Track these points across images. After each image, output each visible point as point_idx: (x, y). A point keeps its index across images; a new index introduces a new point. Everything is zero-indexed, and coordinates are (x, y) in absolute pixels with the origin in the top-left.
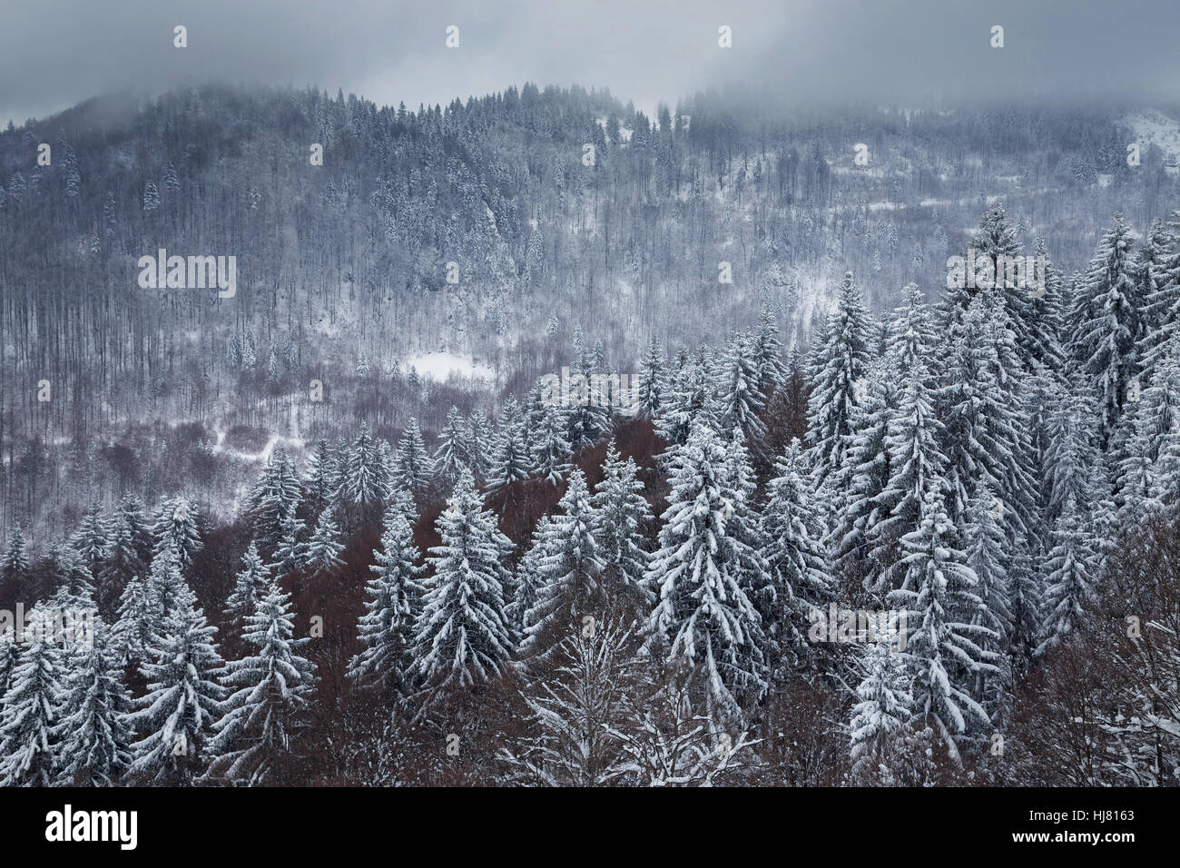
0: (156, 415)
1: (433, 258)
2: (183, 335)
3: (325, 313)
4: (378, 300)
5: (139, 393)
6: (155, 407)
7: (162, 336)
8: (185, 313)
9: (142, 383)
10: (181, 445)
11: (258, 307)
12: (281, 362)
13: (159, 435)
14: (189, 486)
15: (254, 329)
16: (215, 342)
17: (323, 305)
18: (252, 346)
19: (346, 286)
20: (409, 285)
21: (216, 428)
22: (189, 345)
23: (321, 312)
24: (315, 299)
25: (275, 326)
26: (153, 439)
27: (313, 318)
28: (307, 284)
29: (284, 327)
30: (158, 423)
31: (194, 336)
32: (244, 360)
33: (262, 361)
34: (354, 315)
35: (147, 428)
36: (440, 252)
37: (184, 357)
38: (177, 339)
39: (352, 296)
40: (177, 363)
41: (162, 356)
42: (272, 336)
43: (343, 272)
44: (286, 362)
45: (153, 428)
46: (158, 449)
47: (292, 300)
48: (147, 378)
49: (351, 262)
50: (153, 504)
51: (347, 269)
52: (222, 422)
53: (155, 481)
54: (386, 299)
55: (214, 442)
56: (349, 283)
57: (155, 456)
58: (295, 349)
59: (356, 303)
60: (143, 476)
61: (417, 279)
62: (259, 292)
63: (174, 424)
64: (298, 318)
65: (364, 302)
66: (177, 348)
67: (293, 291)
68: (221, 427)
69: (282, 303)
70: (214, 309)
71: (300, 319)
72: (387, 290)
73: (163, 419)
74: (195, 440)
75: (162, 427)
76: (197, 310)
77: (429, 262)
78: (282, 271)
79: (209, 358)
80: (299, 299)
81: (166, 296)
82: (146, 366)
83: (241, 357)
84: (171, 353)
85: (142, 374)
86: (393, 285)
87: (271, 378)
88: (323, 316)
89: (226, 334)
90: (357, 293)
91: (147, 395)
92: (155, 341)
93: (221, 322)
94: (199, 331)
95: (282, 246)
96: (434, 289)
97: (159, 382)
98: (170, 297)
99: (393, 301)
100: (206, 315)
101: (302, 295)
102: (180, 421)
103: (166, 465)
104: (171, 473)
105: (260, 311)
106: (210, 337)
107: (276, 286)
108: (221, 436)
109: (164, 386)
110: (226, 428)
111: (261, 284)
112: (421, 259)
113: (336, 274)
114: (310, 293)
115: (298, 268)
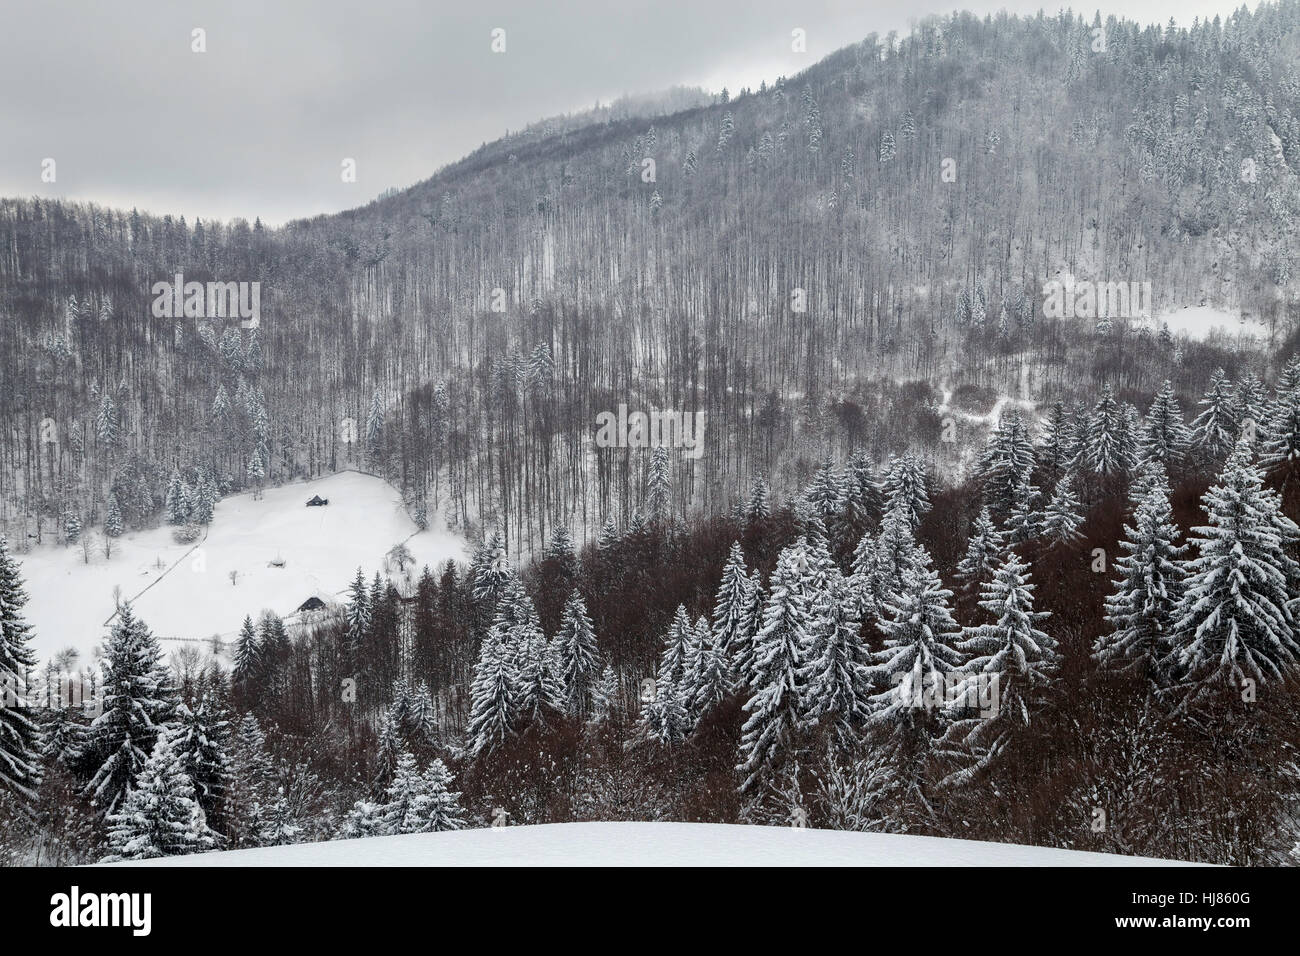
0: (883, 373)
1: (1197, 197)
2: (912, 290)
3: (1064, 264)
4: (1126, 248)
5: (868, 350)
6: (882, 364)
7: (891, 292)
8: (915, 267)
9: (870, 339)
10: (907, 404)
11: (990, 259)
12: (1012, 319)
13: (886, 393)
14: (914, 446)
15: (985, 282)
16: (944, 298)
17: (1062, 255)
18: (983, 300)
19: (1089, 234)
20: (1164, 230)
21: (942, 387)
22: (918, 301)
23: (1059, 262)
24: (1053, 249)
25: (1007, 279)
26: (880, 397)
27: (1051, 271)
28: (1045, 233)
29: (1018, 280)
30: (885, 380)
31: (923, 292)
32: (974, 316)
33: (992, 317)
34: (1097, 265)
35: (874, 385)
36: (1206, 190)
37: (913, 313)
38: (906, 294)
39: (1095, 244)
40: (905, 319)
41: (890, 311)
42: (1004, 291)
43: (1086, 218)
44: (1018, 319)
45: (880, 386)
46: (884, 406)
47: (1027, 251)
48: (876, 334)
49: (1096, 206)
50: (879, 462)
51: (1092, 214)
52: (948, 381)
53: (881, 439)
54: (1135, 247)
55: (940, 401)
56: (1093, 230)
57: (882, 415)
58: (1028, 304)
59: (1100, 253)
60: (870, 433)
61: (1175, 222)
62: (992, 243)
63: (900, 382)
64: (1033, 270)
65: (1110, 250)
66: (906, 304)
67: (1029, 240)
68: (948, 386)
69: (1016, 254)
70: (944, 263)
71: (1036, 272)
72: (1138, 237)
73: (890, 376)
74: (921, 398)
75: (888, 384)
76: (927, 264)
77: (1191, 203)
78: (1018, 219)
79: (937, 314)
80: (1035, 250)
81: (897, 250)
82: (875, 321)
83: (971, 313)
84: (900, 309)
85: (871, 330)
86: (1145, 231)
87: (1001, 335)
88: (1062, 267)
89: (955, 290)
90: (1102, 241)
91: (875, 352)
92: (885, 296)
93: (951, 277)
94: (928, 286)
95: (1019, 192)
96: (1195, 233)
97: (888, 338)
98: (901, 251)
99: (1143, 249)
100: (937, 269)
101: (1039, 245)
102: (906, 379)
103: (892, 423)
104: (897, 432)
105: (992, 263)
106: (939, 292)
107: (1012, 236)
108: (947, 396)
109: (891, 342)
110: (952, 387)
111: (994, 234)
112: (1181, 200)
113: (1078, 220)
114: (1048, 242)
115: (1036, 215)
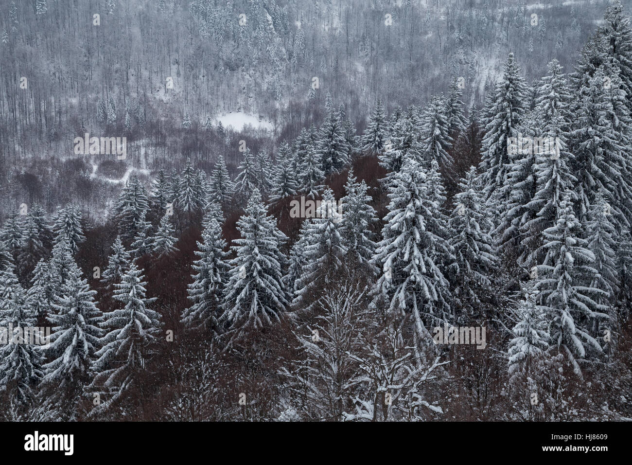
0: (52, 153)
1: (231, 48)
2: (67, 100)
3: (161, 85)
4: (196, 77)
5: (40, 139)
6: (51, 148)
7: (53, 101)
8: (68, 85)
9: (41, 132)
10: (69, 173)
11: (116, 82)
12: (133, 119)
13: (54, 167)
14: (75, 200)
15: (114, 96)
16: (89, 106)
17: (159, 80)
18: (114, 107)
19: (174, 68)
20: (216, 67)
21: (92, 162)
22: (72, 107)
23: (158, 85)
24: (154, 76)
25: (128, 94)
26: (50, 169)
27: (153, 89)
28: (149, 66)
29: (134, 95)
30: (53, 158)
31: (74, 101)
32: (109, 117)
33: (120, 118)
34: (180, 87)
35: (46, 162)
36: (236, 44)
37: (69, 115)
38: (63, 102)
39: (178, 74)
40: (64, 119)
41: (53, 114)
42: (127, 101)
43: (172, 58)
44: (137, 119)
45: (50, 162)
46: (53, 176)
47: (139, 77)
48: (45, 129)
49: (177, 51)
50: (52, 211)
51: (175, 56)
52: (95, 158)
53: (53, 196)
54: (201, 77)
55: (91, 171)
56: (176, 66)
57: (52, 181)
58: (142, 110)
59: (181, 79)
60: (44, 193)
61: (221, 63)
62: (116, 72)
63: (64, 159)
64: (143, 89)
65: (187, 78)
66: (64, 109)
67: (139, 71)
68: (95, 162)
69: (132, 79)
70: (87, 83)
71: (145, 90)
72: (202, 71)
73: (56, 156)
74: (78, 170)
75: (55, 161)
76: (76, 83)
77: (229, 51)
78: (131, 57)
79: (85, 116)
80: (143, 77)
81: (54, 74)
82: (44, 121)
83: (107, 115)
84: (60, 113)
85: (41, 126)
86: (206, 67)
87: (127, 129)
88: (160, 88)
89: (96, 99)
90: (182, 73)
91: (45, 140)
92: (49, 104)
93: (92, 92)
94: (78, 98)
95: (130, 40)
96: (232, 70)
97: (53, 131)
98: (57, 74)
99: (205, 77)
100: (82, 87)
101: (145, 74)
102: (68, 158)
103: (59, 186)
104: (63, 192)
105: (117, 84)
106: (85, 101)
107: (128, 67)
108: (95, 168)
109: (56, 134)
110: (98, 162)
111: (117, 66)
112: (224, 49)
113: (167, 59)
114: (150, 72)
115: (142, 55)
